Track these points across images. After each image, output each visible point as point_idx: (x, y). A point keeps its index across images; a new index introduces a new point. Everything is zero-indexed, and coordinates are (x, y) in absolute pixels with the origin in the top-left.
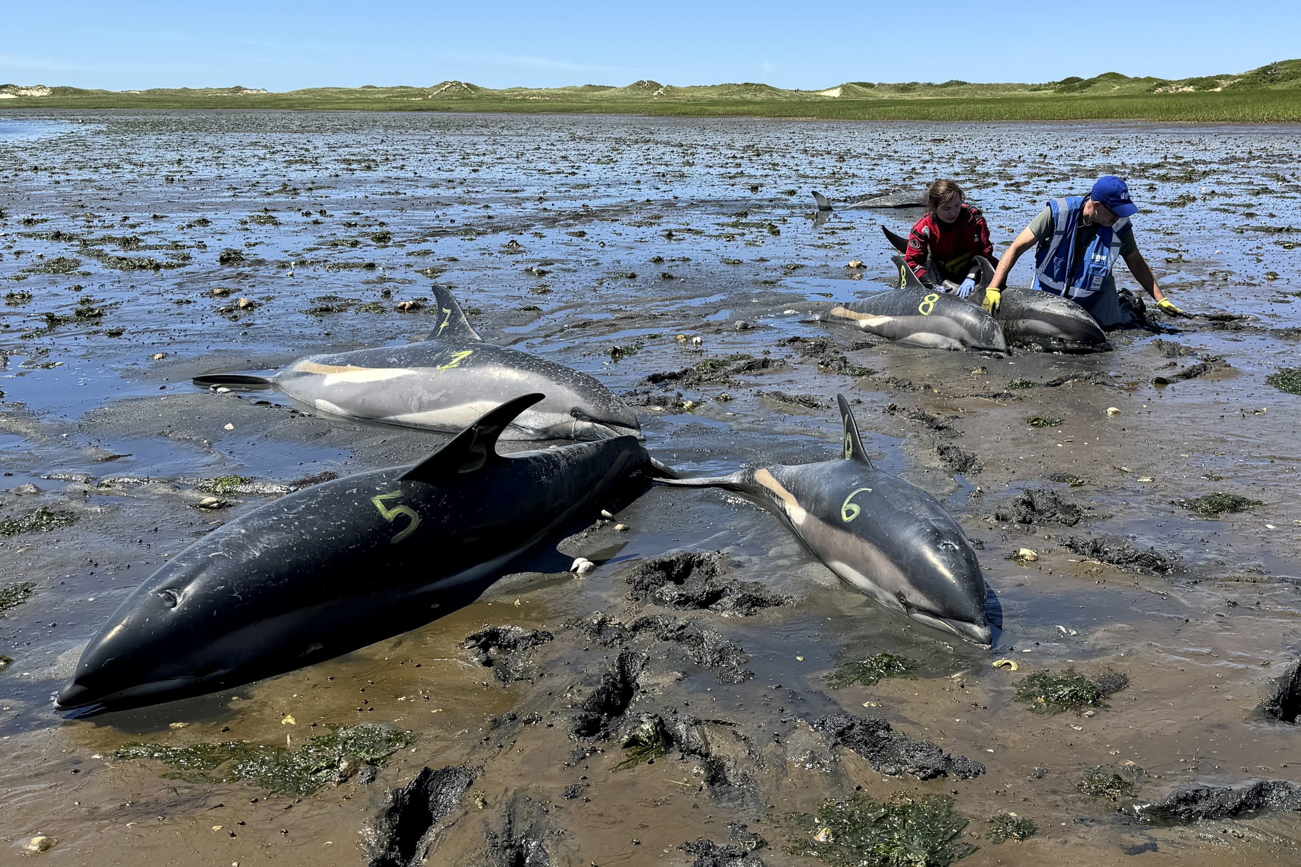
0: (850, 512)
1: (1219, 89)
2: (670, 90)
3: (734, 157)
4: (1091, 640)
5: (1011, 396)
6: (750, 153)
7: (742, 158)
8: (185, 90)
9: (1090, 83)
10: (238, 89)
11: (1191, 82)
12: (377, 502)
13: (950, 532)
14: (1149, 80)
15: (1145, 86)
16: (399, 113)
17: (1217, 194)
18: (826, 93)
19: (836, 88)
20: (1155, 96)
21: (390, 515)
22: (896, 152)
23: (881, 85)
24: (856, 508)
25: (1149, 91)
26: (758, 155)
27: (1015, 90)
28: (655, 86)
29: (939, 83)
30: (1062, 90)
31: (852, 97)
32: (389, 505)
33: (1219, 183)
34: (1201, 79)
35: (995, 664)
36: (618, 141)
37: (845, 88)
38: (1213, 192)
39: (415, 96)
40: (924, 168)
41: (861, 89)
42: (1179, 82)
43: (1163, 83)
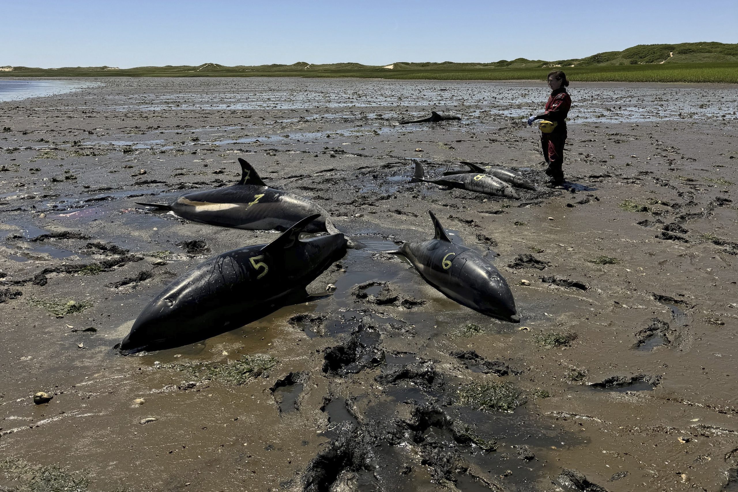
0: (446, 265)
1: (573, 66)
2: (313, 66)
3: (349, 98)
4: (559, 319)
5: (503, 212)
6: (356, 96)
7: (353, 98)
8: (79, 68)
9: (512, 63)
10: (106, 67)
11: (560, 63)
12: (252, 260)
13: (494, 272)
14: (539, 61)
15: (537, 65)
16: (183, 78)
17: (580, 117)
18: (386, 67)
19: (391, 65)
20: (542, 70)
21: (257, 266)
22: (425, 95)
23: (412, 63)
24: (449, 262)
25: (539, 67)
26: (360, 97)
27: (476, 66)
28: (305, 64)
29: (440, 62)
30: (498, 66)
31: (399, 68)
32: (257, 262)
33: (580, 112)
34: (564, 61)
35: (520, 329)
36: (292, 90)
37: (395, 65)
38: (578, 116)
39: (191, 70)
40: (440, 103)
41: (403, 65)
42: (553, 63)
43: (546, 63)
